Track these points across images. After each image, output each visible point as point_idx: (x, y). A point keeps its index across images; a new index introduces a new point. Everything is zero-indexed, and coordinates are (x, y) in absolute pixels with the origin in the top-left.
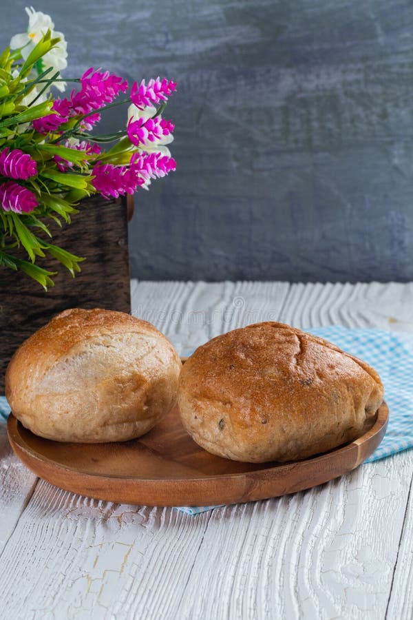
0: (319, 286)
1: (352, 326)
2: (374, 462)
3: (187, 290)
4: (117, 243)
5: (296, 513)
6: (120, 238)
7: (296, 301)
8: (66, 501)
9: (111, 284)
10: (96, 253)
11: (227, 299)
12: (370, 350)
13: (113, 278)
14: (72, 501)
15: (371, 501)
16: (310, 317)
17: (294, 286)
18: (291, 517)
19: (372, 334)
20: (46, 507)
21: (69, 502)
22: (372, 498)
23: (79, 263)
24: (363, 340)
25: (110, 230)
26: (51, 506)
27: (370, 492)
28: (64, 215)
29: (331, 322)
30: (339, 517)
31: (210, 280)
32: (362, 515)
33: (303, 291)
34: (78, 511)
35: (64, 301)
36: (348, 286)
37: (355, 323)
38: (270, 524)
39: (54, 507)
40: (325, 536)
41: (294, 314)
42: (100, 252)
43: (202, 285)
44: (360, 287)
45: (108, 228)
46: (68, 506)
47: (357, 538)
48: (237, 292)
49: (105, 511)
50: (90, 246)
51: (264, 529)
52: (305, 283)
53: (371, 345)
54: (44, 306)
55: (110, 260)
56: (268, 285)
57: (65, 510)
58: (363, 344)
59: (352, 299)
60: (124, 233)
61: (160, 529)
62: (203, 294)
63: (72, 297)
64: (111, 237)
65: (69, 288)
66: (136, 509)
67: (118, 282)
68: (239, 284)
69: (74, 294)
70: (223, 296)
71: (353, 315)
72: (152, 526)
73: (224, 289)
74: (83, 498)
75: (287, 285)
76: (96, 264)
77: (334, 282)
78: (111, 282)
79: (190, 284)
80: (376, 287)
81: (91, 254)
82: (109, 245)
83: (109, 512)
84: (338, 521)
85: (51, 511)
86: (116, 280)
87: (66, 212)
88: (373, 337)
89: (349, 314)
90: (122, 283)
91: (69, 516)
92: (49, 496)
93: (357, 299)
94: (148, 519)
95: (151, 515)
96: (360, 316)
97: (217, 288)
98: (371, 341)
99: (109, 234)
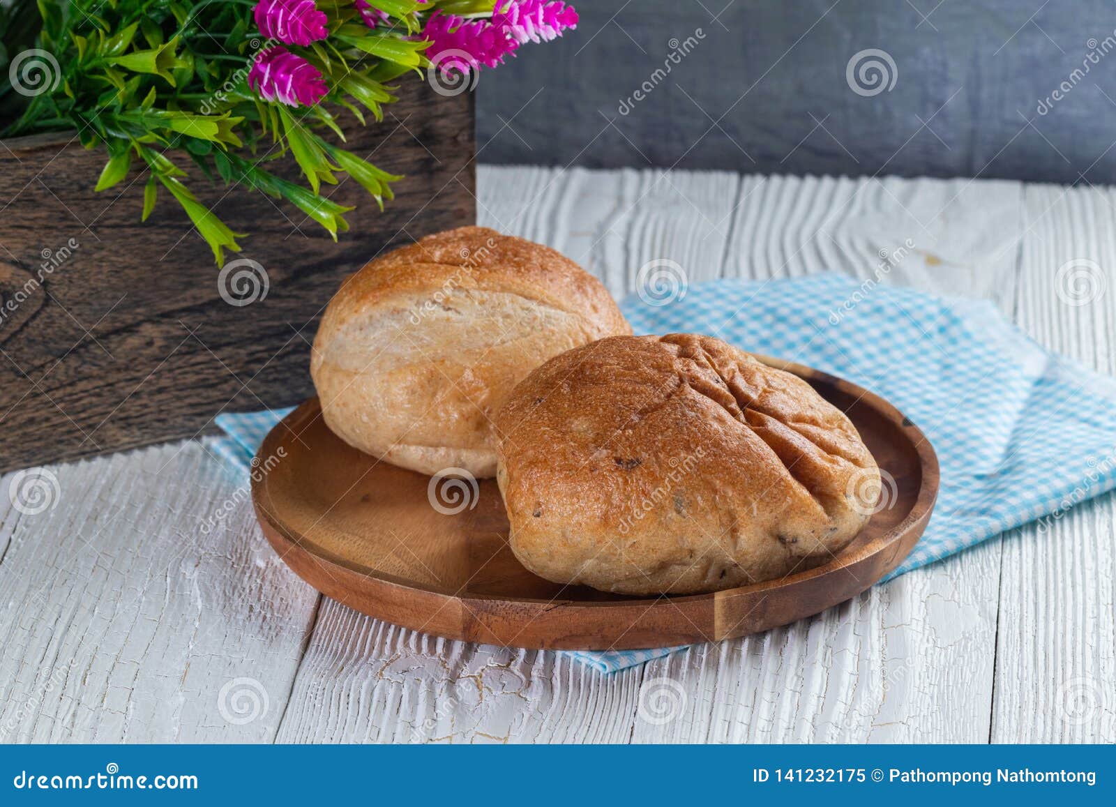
0: (792, 182)
1: (861, 272)
2: (927, 567)
3: (555, 185)
4: (455, 138)
5: (796, 674)
6: (462, 129)
7: (753, 212)
8: (378, 639)
9: (441, 212)
10: (418, 157)
11: (630, 207)
12: (903, 331)
13: (445, 200)
14: (389, 640)
15: (930, 651)
16: (782, 249)
17: (748, 180)
18: (788, 685)
19: (906, 300)
20: (343, 652)
21: (383, 643)
22: (931, 645)
23: (392, 185)
24: (890, 311)
25: (443, 116)
26: (352, 651)
27: (927, 632)
28: (373, 107)
29: (824, 265)
30: (876, 684)
31: (596, 163)
32: (918, 682)
33: (765, 191)
34: (401, 664)
35: (357, 243)
36: (845, 184)
37: (866, 264)
38: (752, 698)
39: (356, 653)
40: (854, 726)
41: (753, 241)
42: (425, 156)
43: (580, 176)
44: (867, 185)
45: (440, 112)
46: (381, 652)
47: (912, 732)
48: (645, 191)
49: (451, 665)
50: (406, 144)
51: (742, 709)
52: (767, 174)
53: (903, 322)
54: (322, 254)
55: (441, 169)
56: (700, 177)
57: (377, 660)
58: (892, 319)
59: (855, 212)
60: (468, 120)
61: (554, 705)
62: (583, 195)
63: (373, 237)
64: (444, 127)
65: (367, 221)
66: (507, 661)
67: (455, 207)
68: (648, 174)
69: (376, 230)
70: (620, 200)
71: (861, 246)
72: (538, 698)
73: (621, 184)
74: (408, 634)
75: (733, 178)
76: (416, 178)
77: (819, 174)
78: (441, 207)
79: (560, 172)
80: (895, 185)
81: (409, 159)
82: (440, 142)
83: (457, 666)
84: (874, 696)
85: (352, 661)
86: (452, 204)
87: (376, 102)
88: (907, 305)
89: (852, 244)
90: (461, 210)
91: (386, 674)
92: (344, 629)
93: (863, 212)
94: (529, 683)
95: (535, 673)
96: (873, 249)
97: (607, 179)
98: (904, 313)
99: (442, 122)
